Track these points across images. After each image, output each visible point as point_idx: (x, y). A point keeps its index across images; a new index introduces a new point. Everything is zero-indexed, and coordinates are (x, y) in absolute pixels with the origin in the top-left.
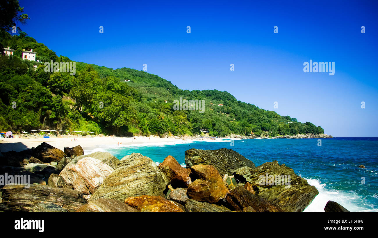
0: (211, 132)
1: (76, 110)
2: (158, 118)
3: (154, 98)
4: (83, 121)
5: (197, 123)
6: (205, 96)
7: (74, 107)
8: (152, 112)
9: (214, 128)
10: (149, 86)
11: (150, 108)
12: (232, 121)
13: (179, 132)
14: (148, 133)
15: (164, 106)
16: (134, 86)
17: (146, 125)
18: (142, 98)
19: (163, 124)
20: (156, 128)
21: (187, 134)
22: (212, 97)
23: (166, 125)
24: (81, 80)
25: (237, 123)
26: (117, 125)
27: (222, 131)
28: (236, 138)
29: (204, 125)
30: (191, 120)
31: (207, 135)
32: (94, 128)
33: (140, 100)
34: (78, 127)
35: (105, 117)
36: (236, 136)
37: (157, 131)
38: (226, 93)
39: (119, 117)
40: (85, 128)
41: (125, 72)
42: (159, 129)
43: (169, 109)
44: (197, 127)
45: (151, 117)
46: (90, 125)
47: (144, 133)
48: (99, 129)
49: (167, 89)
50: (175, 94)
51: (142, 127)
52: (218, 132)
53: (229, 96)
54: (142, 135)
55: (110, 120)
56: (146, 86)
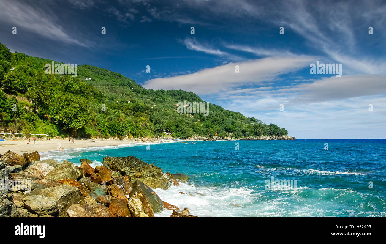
0: (174, 134)
1: (33, 111)
2: (118, 120)
3: (117, 97)
4: (39, 123)
5: (159, 124)
6: (170, 96)
7: (30, 109)
8: (112, 113)
9: (177, 129)
10: (111, 85)
11: (110, 109)
12: (196, 122)
13: (140, 134)
14: (107, 136)
15: (125, 107)
16: (95, 84)
17: (106, 128)
18: (103, 98)
19: (123, 126)
20: (116, 130)
21: (148, 136)
22: (177, 98)
23: (126, 128)
24: (38, 80)
25: (201, 125)
26: (75, 128)
27: (185, 132)
28: (199, 139)
29: (167, 126)
30: (154, 121)
31: (170, 136)
32: (51, 130)
33: (102, 100)
34: (34, 129)
35: (62, 119)
36: (200, 137)
37: (118, 133)
38: (191, 93)
39: (77, 119)
40: (41, 130)
41: (86, 70)
42: (119, 131)
43: (131, 110)
44: (160, 128)
45: (111, 119)
46: (46, 127)
47: (103, 135)
48: (57, 131)
49: (131, 88)
50: (139, 94)
51: (101, 129)
52: (181, 134)
53: (195, 96)
54: (101, 136)
55: (68, 122)
56: (108, 85)
